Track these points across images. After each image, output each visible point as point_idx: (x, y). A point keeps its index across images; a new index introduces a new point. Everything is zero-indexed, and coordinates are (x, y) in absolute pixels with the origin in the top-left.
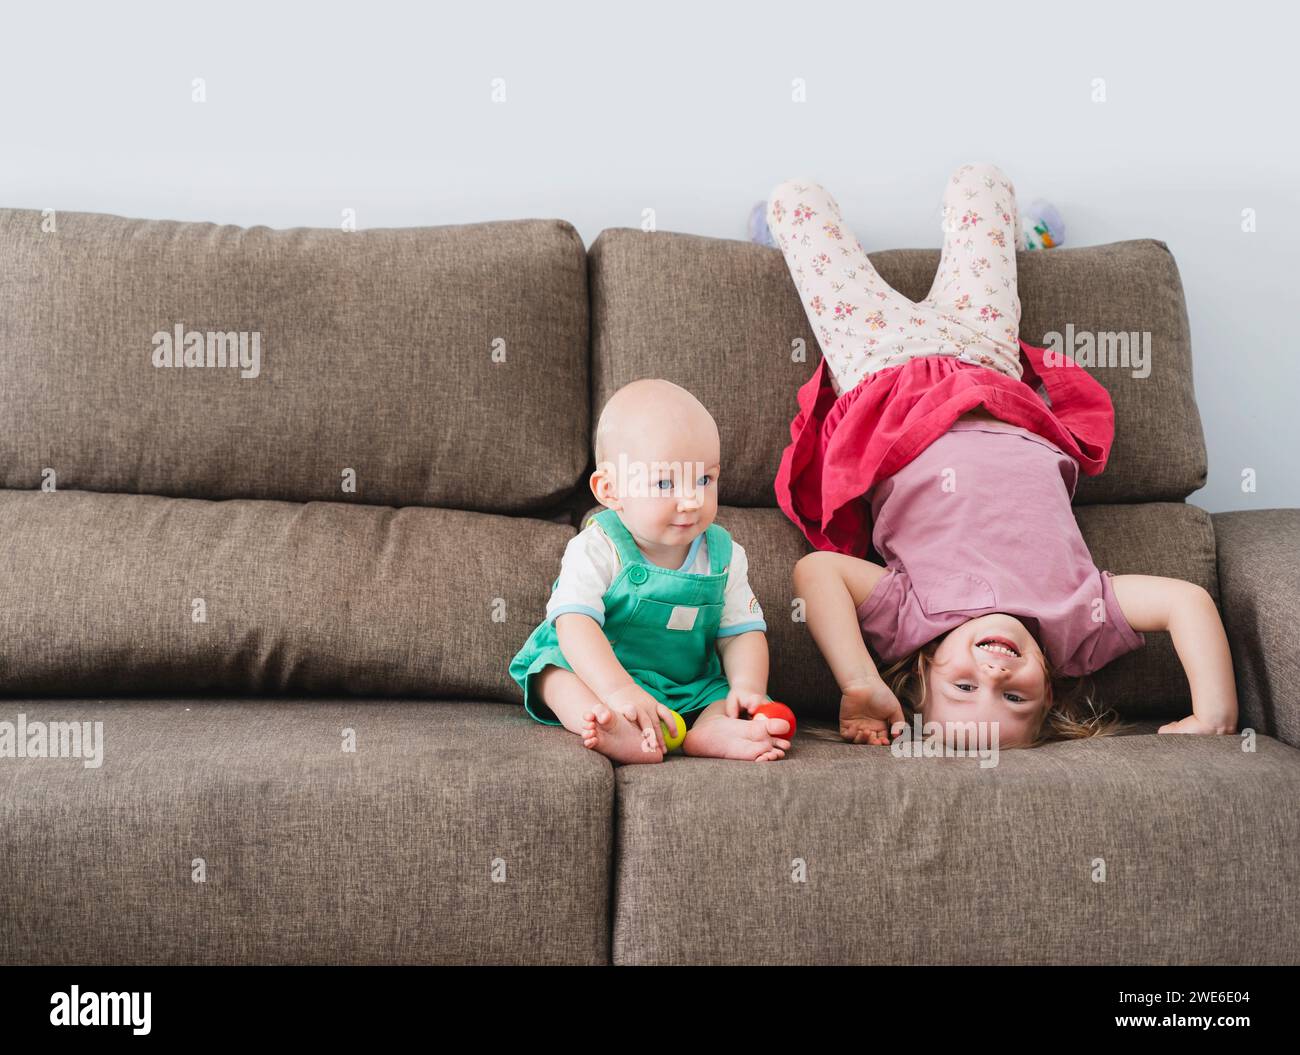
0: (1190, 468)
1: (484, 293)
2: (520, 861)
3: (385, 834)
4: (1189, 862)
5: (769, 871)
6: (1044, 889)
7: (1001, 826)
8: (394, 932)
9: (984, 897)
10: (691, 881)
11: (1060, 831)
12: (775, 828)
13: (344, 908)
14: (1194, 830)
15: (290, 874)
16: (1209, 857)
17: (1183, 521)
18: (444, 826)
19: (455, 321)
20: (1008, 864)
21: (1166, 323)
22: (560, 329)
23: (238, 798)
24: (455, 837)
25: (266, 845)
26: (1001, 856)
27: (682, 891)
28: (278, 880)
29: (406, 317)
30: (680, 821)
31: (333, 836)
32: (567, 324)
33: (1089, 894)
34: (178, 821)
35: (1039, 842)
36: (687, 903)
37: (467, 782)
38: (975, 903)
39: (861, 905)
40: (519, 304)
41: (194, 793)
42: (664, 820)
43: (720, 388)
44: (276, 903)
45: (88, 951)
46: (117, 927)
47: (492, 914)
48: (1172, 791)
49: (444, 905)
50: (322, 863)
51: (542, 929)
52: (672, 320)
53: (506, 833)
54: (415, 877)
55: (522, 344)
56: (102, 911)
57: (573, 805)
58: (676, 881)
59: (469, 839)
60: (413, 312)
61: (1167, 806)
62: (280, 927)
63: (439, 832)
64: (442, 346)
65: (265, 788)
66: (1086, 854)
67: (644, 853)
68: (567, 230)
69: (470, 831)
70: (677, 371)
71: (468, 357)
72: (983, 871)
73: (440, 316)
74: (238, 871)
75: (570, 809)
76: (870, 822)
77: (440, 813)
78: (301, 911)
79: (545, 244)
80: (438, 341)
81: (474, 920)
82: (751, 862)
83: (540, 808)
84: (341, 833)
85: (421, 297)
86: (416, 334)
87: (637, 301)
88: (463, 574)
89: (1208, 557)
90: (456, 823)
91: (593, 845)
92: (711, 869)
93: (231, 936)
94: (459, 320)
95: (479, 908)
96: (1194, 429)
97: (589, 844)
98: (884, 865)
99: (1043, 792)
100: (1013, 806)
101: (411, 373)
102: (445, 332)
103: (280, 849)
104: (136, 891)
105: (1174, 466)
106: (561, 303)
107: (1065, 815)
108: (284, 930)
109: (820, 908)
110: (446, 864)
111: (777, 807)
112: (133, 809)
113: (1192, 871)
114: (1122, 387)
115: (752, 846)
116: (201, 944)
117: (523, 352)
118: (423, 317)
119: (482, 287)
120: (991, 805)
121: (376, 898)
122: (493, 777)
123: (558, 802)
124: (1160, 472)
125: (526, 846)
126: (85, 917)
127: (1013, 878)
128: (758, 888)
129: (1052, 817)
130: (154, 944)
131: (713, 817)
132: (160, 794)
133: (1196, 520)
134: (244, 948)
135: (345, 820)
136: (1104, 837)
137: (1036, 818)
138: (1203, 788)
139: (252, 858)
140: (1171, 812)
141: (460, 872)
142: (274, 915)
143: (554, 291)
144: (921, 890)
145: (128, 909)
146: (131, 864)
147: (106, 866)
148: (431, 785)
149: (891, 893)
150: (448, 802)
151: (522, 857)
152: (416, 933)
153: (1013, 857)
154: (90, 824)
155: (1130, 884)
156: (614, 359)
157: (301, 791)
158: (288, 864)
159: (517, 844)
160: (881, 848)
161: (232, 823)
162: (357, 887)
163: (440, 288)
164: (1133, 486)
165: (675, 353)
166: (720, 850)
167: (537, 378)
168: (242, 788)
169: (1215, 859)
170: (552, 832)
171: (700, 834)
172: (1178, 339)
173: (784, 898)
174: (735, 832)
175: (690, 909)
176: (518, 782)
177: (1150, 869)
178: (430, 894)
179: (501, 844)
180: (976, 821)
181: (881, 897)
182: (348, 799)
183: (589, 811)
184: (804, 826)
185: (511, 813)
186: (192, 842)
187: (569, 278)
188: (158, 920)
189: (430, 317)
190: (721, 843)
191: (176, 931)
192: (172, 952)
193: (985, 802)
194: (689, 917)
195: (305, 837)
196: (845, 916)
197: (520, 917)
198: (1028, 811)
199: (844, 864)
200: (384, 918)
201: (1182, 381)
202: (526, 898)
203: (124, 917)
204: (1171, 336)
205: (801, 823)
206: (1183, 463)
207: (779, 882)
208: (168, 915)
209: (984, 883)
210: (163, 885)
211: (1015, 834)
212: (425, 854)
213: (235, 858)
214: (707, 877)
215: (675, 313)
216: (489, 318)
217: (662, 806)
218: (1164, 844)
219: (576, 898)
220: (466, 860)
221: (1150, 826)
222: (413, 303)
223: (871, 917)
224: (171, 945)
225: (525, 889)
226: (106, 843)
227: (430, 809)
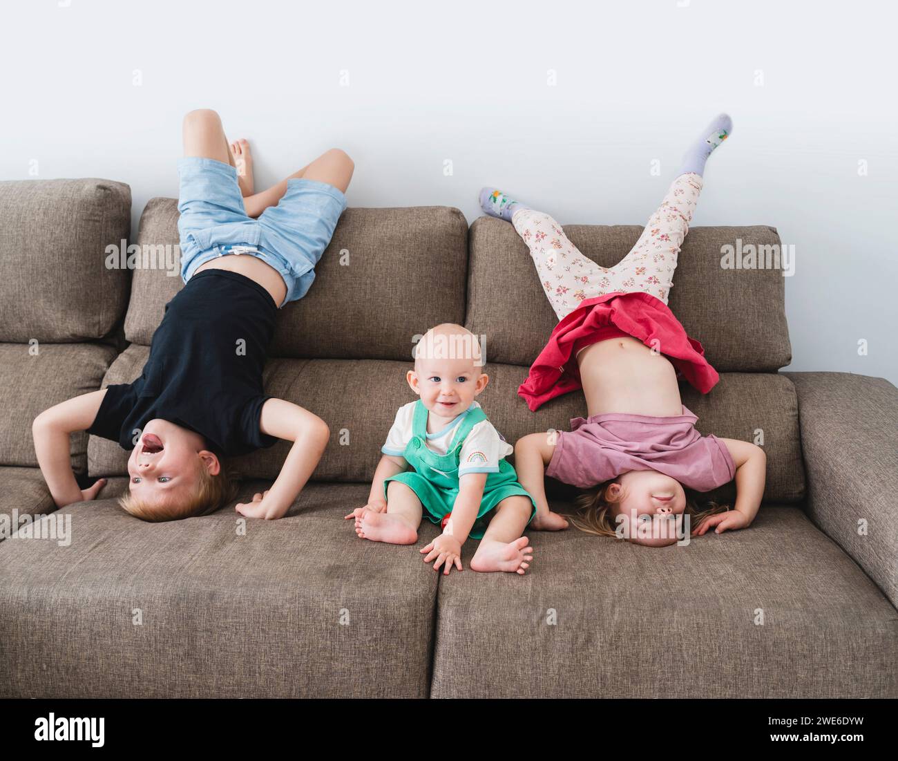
0: (782, 354)
1: (406, 249)
2: (371, 648)
3: (286, 630)
4: (794, 667)
5: (528, 661)
6: (701, 678)
7: (675, 636)
8: (291, 689)
9: (663, 681)
10: (478, 665)
11: (713, 642)
12: (533, 634)
13: (260, 674)
14: (799, 647)
15: (226, 651)
16: (807, 665)
17: (781, 389)
18: (324, 625)
19: (390, 265)
20: (679, 661)
21: (772, 274)
22: (448, 268)
23: (195, 601)
24: (330, 633)
25: (211, 632)
26: (675, 655)
27: (473, 671)
28: (219, 654)
29: (363, 263)
30: (473, 627)
31: (254, 630)
32: (452, 264)
33: (729, 683)
34: (156, 613)
35: (700, 648)
36: (475, 678)
37: (339, 598)
38: (657, 684)
39: (585, 684)
40: (425, 255)
41: (168, 596)
42: (463, 625)
43: (532, 312)
44: (217, 668)
45: (101, 688)
46: (118, 675)
47: (353, 680)
48: (786, 620)
49: (323, 674)
50: (246, 646)
51: (384, 689)
52: (507, 272)
53: (363, 631)
54: (305, 657)
55: (426, 277)
56: (109, 665)
57: (406, 614)
58: (469, 664)
59: (339, 634)
60: (367, 260)
61: (782, 631)
62: (219, 683)
63: (321, 630)
64: (382, 278)
65: (212, 596)
66: (729, 659)
67: (450, 644)
68: (456, 213)
69: (340, 630)
70: (508, 300)
71: (396, 284)
72: (663, 665)
73: (382, 261)
74: (194, 648)
75: (404, 617)
76: (593, 632)
77: (321, 618)
78: (233, 674)
79: (443, 222)
80: (380, 275)
81: (341, 683)
82: (517, 655)
83: (385, 616)
84: (259, 628)
85: (372, 252)
86: (368, 272)
87: (490, 259)
88: (381, 413)
89: (794, 413)
90: (332, 624)
91: (419, 638)
92: (491, 657)
93: (189, 685)
94: (392, 264)
95: (344, 676)
96: (784, 333)
97: (416, 637)
98: (601, 660)
99: (703, 615)
100: (684, 624)
101: (365, 293)
102: (384, 270)
103: (221, 635)
104: (130, 655)
105: (774, 354)
106: (449, 254)
107: (717, 633)
108: (222, 684)
109: (559, 685)
110: (324, 649)
111: (535, 620)
112: (130, 603)
113: (796, 673)
114: (747, 310)
115: (517, 645)
116: (170, 689)
117: (426, 281)
118: (373, 263)
119: (405, 246)
120: (671, 622)
121: (280, 669)
122: (357, 595)
123: (396, 612)
124: (766, 357)
125: (375, 640)
126: (98, 668)
127: (682, 670)
128: (520, 671)
129: (708, 633)
130: (141, 687)
131: (494, 626)
132: (148, 595)
133: (788, 389)
134: (197, 693)
135: (261, 620)
136: (741, 649)
137: (699, 633)
138: (806, 620)
139: (202, 640)
140: (784, 635)
141: (333, 654)
142: (216, 675)
143: (445, 248)
144: (623, 675)
145: (125, 665)
146: (127, 637)
147: (111, 637)
148: (317, 599)
149: (603, 678)
150: (326, 611)
151: (373, 646)
152: (305, 690)
153: (682, 657)
154: (103, 611)
155: (756, 678)
156: (477, 288)
157: (234, 599)
158: (225, 645)
159: (370, 638)
160: (599, 648)
161: (191, 617)
162: (268, 662)
163: (383, 246)
164: (751, 363)
165: (508, 290)
166: (497, 647)
167: (434, 295)
168: (198, 595)
169: (811, 666)
170: (392, 631)
171: (485, 635)
172: (778, 283)
173: (537, 679)
174: (508, 635)
175: (477, 681)
176: (371, 598)
177: (769, 670)
178: (314, 667)
179: (359, 638)
180: (660, 632)
181: (598, 680)
182: (264, 607)
183: (416, 617)
184: (551, 634)
185: (366, 620)
186: (165, 627)
187: (455, 240)
188: (144, 673)
189: (376, 262)
190: (498, 643)
191: (155, 680)
192: (152, 692)
193: (667, 620)
194: (476, 686)
195: (236, 629)
196: (574, 691)
197: (370, 682)
198: (694, 627)
199: (576, 659)
200: (285, 681)
201: (779, 306)
202: (374, 671)
203: (122, 670)
204: (775, 281)
205: (549, 632)
206: (779, 352)
207: (533, 668)
208: (150, 671)
209: (663, 672)
210: (146, 652)
211: (685, 642)
212: (311, 643)
213: (192, 640)
214: (489, 663)
215: (510, 268)
216: (409, 263)
217: (463, 616)
218: (779, 655)
219: (407, 670)
220: (337, 647)
221: (771, 643)
222: (368, 255)
223: (591, 692)
224: (151, 688)
225: (374, 665)
226: (112, 623)
227: (315, 615)
